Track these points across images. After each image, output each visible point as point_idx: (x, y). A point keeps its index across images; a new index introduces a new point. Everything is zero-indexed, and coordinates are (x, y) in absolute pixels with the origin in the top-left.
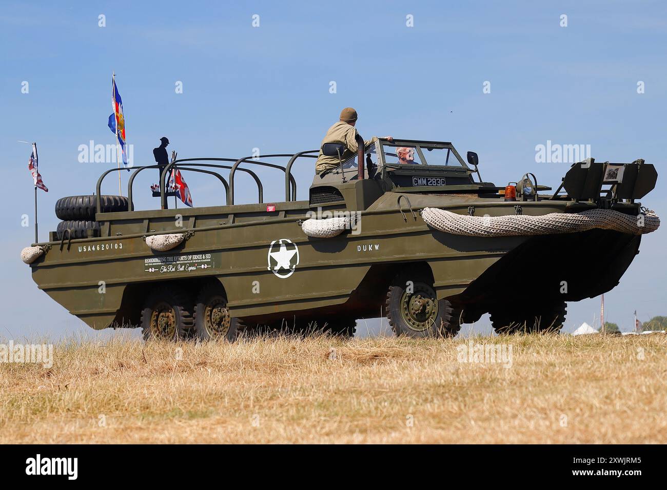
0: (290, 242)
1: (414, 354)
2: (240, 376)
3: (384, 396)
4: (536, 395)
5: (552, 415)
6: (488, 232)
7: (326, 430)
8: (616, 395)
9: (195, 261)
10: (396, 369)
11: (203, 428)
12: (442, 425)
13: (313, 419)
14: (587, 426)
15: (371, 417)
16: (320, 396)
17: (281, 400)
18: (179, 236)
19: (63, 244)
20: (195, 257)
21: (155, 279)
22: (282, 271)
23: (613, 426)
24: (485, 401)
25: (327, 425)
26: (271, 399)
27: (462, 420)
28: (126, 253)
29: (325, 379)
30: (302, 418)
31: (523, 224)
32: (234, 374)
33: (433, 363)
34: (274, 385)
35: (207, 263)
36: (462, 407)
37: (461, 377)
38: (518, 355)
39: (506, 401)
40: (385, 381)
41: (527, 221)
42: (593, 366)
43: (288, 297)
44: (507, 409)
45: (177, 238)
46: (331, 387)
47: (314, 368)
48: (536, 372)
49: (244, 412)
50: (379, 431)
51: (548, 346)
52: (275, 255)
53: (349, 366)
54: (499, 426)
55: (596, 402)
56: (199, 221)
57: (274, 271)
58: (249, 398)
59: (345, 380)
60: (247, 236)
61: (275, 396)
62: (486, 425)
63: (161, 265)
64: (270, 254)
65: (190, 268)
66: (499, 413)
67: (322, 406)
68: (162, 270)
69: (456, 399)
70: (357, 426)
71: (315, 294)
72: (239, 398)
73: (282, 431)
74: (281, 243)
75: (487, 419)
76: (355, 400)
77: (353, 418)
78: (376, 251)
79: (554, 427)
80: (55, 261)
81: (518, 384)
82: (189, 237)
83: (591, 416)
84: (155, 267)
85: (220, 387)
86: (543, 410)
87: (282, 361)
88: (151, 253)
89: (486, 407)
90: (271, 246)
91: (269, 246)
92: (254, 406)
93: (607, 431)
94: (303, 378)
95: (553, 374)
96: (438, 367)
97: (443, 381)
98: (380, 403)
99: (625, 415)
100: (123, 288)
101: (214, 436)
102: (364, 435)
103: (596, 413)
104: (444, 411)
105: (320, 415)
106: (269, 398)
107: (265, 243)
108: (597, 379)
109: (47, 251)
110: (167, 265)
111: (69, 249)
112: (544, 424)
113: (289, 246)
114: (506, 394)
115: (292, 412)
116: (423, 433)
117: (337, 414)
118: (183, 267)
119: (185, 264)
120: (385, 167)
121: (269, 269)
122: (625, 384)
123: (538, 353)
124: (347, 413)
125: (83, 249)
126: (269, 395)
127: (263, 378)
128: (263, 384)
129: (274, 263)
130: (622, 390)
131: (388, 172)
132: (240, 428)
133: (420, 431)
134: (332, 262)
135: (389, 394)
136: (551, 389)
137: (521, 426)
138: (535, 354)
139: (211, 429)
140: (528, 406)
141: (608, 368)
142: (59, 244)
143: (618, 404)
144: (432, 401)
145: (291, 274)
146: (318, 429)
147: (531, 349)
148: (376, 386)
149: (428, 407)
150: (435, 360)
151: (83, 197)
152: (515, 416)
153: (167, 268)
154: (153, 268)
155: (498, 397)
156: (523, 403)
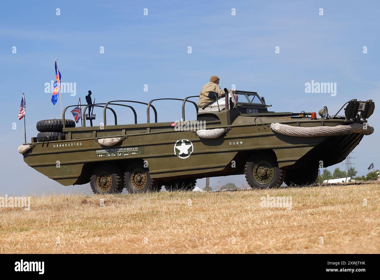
0: (188, 141)
1: (122, 201)
2: (43, 212)
3: (108, 220)
4: (177, 218)
5: (185, 227)
6: (310, 135)
7: (83, 235)
8: (212, 218)
9: (128, 151)
10: (114, 207)
11: (27, 236)
12: (135, 232)
13: (77, 231)
14: (200, 232)
15: (103, 229)
16: (80, 220)
17: (62, 223)
18: (119, 138)
19: (43, 144)
20: (128, 149)
21: (103, 160)
22: (183, 155)
23: (212, 231)
24: (154, 222)
25: (83, 233)
26: (57, 222)
27: (144, 230)
28: (84, 147)
29: (82, 213)
30: (72, 230)
31: (327, 130)
32: (40, 211)
33: (131, 205)
34: (59, 216)
35: (136, 152)
36: (144, 224)
37: (143, 211)
38: (168, 201)
39: (164, 221)
40: (109, 213)
41: (329, 129)
42: (201, 205)
43: (187, 168)
44: (164, 224)
45: (118, 140)
46: (85, 216)
47: (77, 208)
48: (177, 208)
49: (45, 228)
50: (107, 236)
51: (182, 196)
52: (179, 148)
53: (93, 207)
54: (161, 232)
55: (204, 221)
56: (127, 131)
57: (178, 155)
58: (47, 222)
59: (91, 213)
60: (161, 138)
61: (59, 221)
62: (155, 232)
63: (107, 153)
64: (175, 147)
65: (125, 155)
66: (160, 227)
67: (81, 225)
68: (107, 156)
69: (141, 221)
70: (97, 233)
71: (203, 166)
72: (43, 222)
73: (63, 236)
74: (182, 141)
75: (155, 229)
76: (96, 221)
77: (95, 230)
78: (241, 145)
79: (185, 232)
80: (39, 152)
81: (169, 213)
82: (124, 139)
83: (202, 227)
84: (103, 154)
85: (34, 217)
86: (180, 225)
87: (62, 205)
88: (101, 147)
89: (155, 224)
90: (176, 143)
91: (175, 143)
92: (50, 226)
93: (209, 234)
94: (72, 213)
95: (184, 209)
96: (133, 206)
97: (135, 213)
98: (107, 223)
99: (217, 226)
100: (83, 165)
101: (32, 239)
102: (100, 237)
103: (204, 225)
104: (136, 226)
105: (80, 229)
106: (56, 221)
107: (172, 141)
108: (204, 211)
109: (33, 147)
110: (110, 153)
111: (47, 146)
112: (181, 231)
113: (187, 143)
114: (163, 218)
115: (67, 227)
116: (127, 236)
117: (87, 229)
118: (121, 154)
119: (122, 153)
120: (237, 104)
121: (175, 154)
122: (216, 212)
123: (177, 200)
124: (92, 228)
125: (56, 146)
126: (57, 220)
127: (54, 213)
128: (54, 215)
129: (178, 151)
130: (215, 215)
131: (239, 106)
132: (44, 235)
133: (125, 235)
134: (214, 150)
135: (111, 219)
136: (183, 215)
137: (171, 232)
138: (176, 200)
139: (30, 236)
140: (174, 223)
141: (209, 206)
142: (42, 143)
143: (214, 222)
144: (130, 222)
145: (188, 156)
146: (79, 235)
147: (174, 198)
148: (105, 215)
149: (129, 225)
150: (131, 203)
151: (51, 120)
152: (168, 228)
153: (110, 154)
154: (101, 155)
155: (160, 219)
156: (171, 222)
